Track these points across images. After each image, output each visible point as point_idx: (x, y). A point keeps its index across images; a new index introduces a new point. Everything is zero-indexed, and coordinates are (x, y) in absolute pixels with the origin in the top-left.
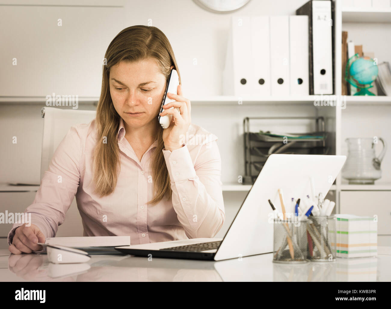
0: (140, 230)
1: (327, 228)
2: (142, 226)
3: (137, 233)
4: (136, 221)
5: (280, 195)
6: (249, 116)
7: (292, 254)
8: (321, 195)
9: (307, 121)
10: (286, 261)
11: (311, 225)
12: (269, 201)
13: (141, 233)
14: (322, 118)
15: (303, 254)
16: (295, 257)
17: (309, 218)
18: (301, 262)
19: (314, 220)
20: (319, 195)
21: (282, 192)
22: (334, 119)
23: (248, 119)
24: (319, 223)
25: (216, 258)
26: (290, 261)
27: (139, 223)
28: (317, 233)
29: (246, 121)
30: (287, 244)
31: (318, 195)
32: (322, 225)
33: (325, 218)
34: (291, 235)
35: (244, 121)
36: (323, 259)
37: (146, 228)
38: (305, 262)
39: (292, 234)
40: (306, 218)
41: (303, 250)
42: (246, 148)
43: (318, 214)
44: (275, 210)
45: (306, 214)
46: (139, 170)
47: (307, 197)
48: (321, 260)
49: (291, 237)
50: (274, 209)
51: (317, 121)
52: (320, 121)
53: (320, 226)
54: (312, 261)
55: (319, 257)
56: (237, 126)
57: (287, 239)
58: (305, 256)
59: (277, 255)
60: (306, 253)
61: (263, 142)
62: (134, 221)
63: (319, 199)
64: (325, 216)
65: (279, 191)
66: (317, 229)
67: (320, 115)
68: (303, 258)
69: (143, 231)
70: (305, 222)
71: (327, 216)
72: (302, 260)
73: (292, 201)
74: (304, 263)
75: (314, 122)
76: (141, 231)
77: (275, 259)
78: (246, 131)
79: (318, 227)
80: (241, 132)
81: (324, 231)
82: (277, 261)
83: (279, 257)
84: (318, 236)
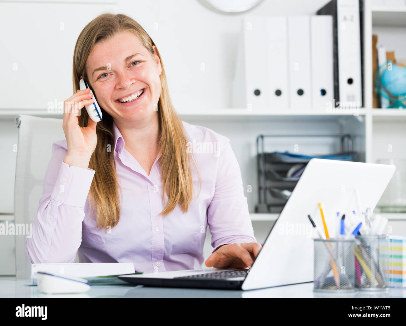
0: (155, 257)
1: (378, 250)
2: (158, 252)
3: (151, 261)
4: (151, 246)
5: (321, 211)
6: (264, 133)
7: (337, 281)
8: (369, 211)
9: (330, 140)
10: (330, 289)
11: (358, 246)
12: (309, 216)
13: (155, 261)
14: (349, 136)
15: (351, 281)
16: (341, 284)
17: (356, 238)
18: (349, 291)
19: (362, 241)
20: (367, 211)
21: (323, 207)
22: (363, 137)
23: (262, 137)
24: (368, 244)
25: (244, 287)
26: (335, 289)
27: (154, 248)
28: (366, 256)
29: (260, 140)
30: (330, 269)
31: (365, 211)
32: (372, 246)
33: (376, 237)
34: (335, 257)
35: (257, 140)
36: (373, 287)
37: (162, 254)
38: (352, 290)
39: (337, 257)
40: (353, 237)
41: (350, 277)
42: (259, 172)
43: (367, 233)
44: (316, 228)
45: (353, 233)
46: (149, 184)
47: (352, 213)
48: (371, 289)
49: (335, 260)
50: (314, 226)
51: (342, 139)
52: (346, 140)
53: (369, 247)
54: (360, 290)
55: (368, 286)
56: (249, 146)
57: (330, 262)
58: (352, 284)
59: (319, 282)
60: (353, 280)
61: (281, 163)
62: (148, 247)
63: (366, 217)
64: (376, 235)
65: (319, 205)
66: (366, 251)
67: (346, 132)
68: (350, 286)
69: (158, 259)
70: (352, 241)
71: (378, 236)
72: (349, 289)
73: (338, 215)
74: (351, 292)
75: (338, 141)
76: (156, 260)
77: (316, 287)
78: (260, 151)
79: (367, 249)
80: (254, 153)
81: (374, 254)
82: (319, 290)
83: (321, 284)
84: (368, 260)
